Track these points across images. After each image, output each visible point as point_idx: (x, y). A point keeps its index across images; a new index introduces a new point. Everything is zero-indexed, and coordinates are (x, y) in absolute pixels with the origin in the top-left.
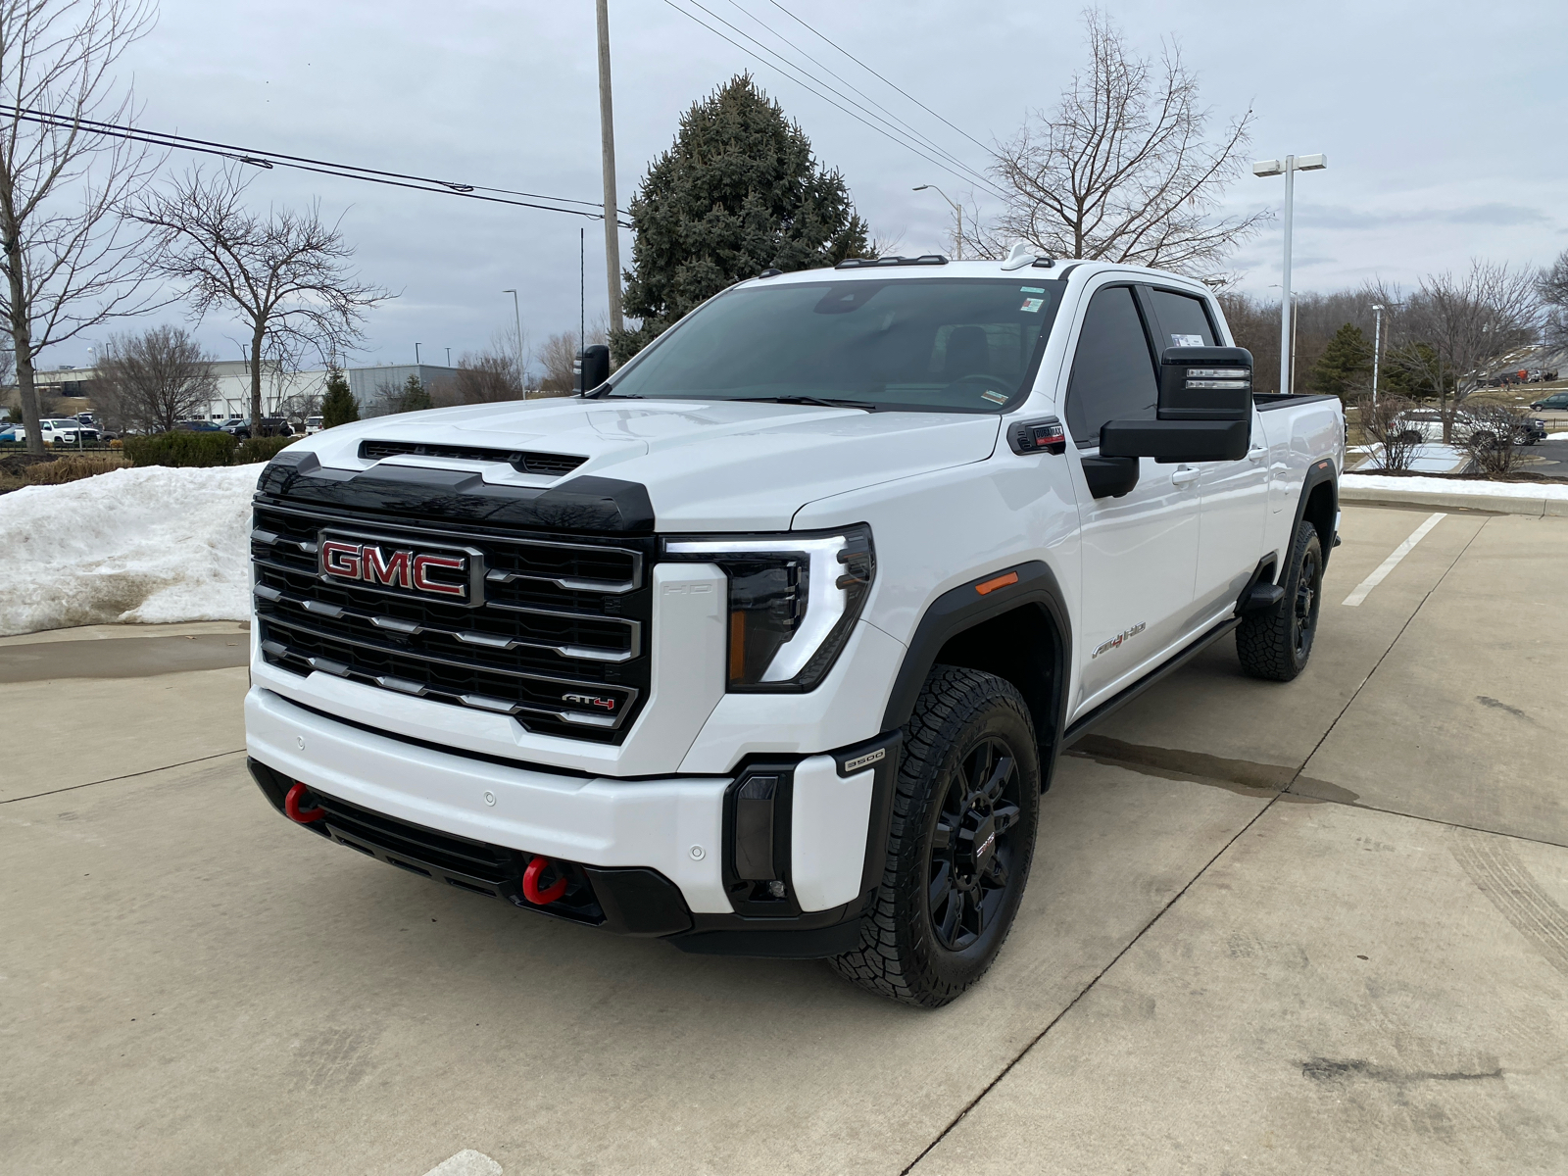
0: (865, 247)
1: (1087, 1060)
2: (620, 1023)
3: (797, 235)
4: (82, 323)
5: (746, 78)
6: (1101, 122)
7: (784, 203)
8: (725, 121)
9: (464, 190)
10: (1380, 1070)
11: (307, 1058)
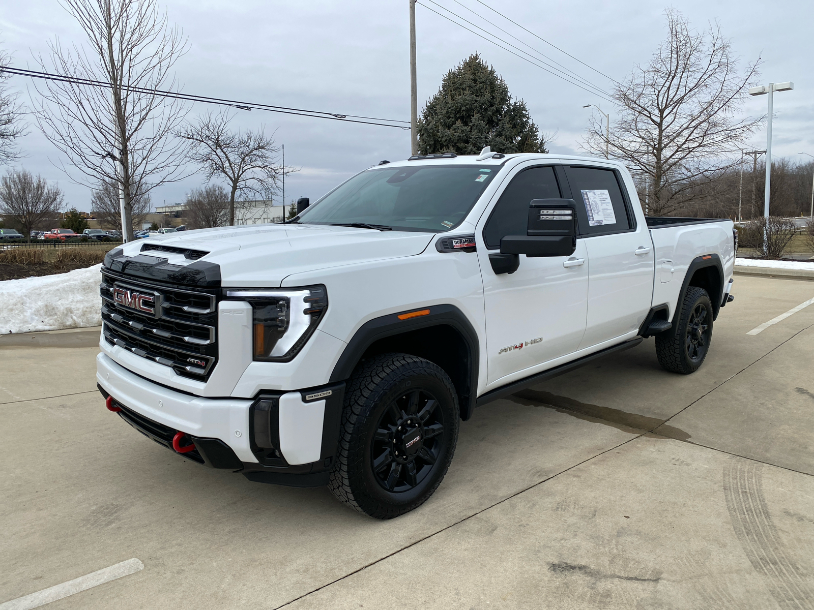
0: (538, 139)
1: (443, 551)
2: (235, 513)
3: (499, 135)
4: (153, 186)
5: (477, 56)
6: (673, 68)
7: (494, 119)
8: (465, 78)
9: (341, 117)
10: (592, 571)
11: (95, 514)
